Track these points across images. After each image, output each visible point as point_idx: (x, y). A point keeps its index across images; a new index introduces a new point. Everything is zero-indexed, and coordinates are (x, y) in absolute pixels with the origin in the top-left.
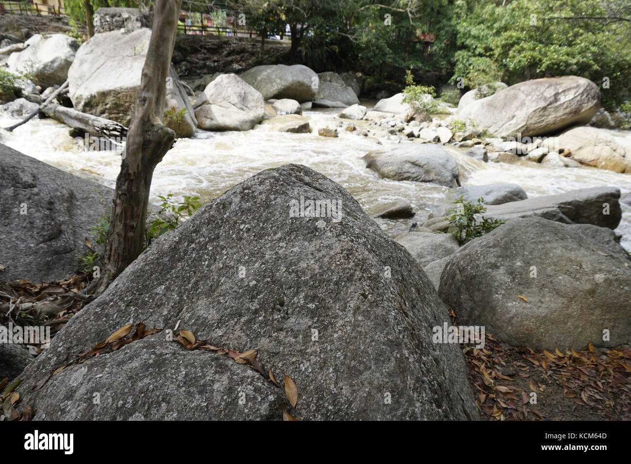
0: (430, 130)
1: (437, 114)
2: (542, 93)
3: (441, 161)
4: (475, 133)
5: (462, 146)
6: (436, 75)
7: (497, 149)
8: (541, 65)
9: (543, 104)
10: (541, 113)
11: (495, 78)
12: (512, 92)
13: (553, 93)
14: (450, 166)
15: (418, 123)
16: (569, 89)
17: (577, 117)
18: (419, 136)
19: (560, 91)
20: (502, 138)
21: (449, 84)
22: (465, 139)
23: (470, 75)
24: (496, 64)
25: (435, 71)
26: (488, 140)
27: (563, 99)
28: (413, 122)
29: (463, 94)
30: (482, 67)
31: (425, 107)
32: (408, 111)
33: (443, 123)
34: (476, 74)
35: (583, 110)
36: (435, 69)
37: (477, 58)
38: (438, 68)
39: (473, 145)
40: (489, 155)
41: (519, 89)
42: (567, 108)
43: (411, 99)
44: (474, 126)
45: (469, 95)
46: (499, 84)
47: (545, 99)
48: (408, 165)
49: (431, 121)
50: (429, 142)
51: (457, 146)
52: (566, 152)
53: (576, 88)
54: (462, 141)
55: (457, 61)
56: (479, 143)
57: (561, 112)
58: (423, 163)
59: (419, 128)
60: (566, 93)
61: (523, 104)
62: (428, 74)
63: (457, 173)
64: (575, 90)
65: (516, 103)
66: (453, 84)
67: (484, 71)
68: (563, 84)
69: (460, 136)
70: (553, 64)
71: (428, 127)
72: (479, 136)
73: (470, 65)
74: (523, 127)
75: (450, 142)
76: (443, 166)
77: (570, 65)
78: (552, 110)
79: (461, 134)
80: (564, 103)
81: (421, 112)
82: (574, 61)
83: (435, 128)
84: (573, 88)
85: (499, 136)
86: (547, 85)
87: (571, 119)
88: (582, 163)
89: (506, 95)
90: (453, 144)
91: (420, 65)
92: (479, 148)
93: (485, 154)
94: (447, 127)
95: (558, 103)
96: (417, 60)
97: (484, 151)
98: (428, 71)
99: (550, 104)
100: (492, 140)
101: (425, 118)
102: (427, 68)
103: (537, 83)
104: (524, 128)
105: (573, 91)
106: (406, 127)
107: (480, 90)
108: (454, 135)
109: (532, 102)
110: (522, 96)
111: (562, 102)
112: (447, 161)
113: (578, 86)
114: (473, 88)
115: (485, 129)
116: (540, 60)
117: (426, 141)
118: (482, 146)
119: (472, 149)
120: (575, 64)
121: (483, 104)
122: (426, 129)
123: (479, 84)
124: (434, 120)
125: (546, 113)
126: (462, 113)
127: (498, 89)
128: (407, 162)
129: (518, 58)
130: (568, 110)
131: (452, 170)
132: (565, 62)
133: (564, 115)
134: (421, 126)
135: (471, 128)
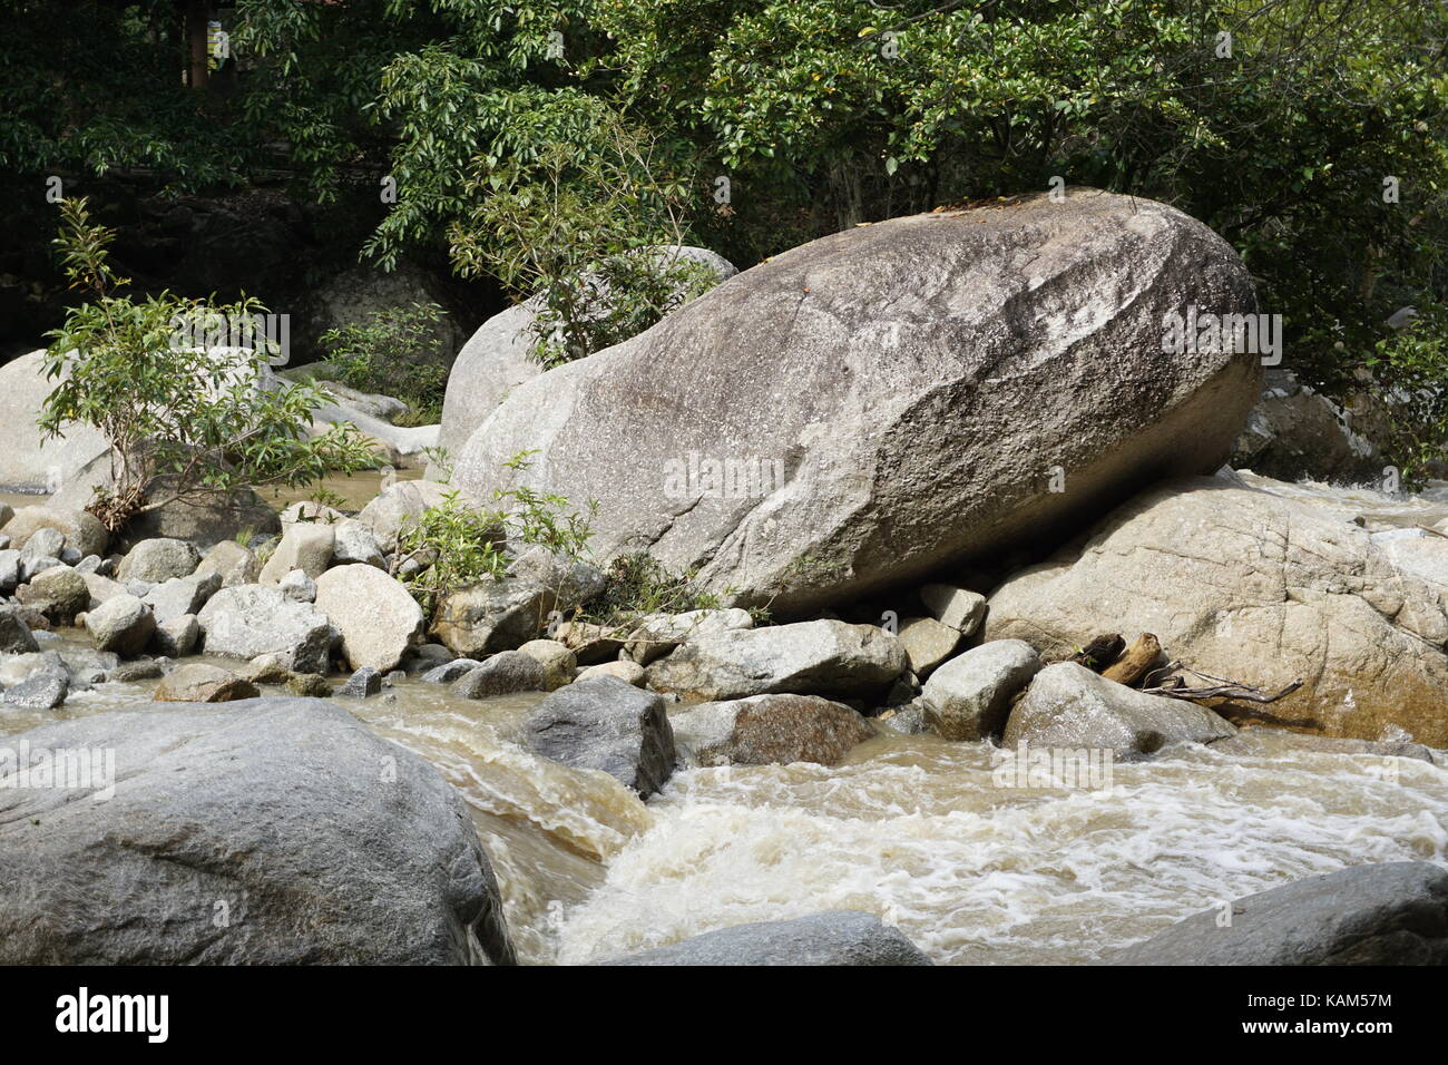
0: (266, 594)
1: (303, 477)
2: (935, 301)
3: (353, 815)
4: (571, 583)
5: (493, 686)
6: (281, 213)
7: (724, 682)
8: (905, 133)
9: (950, 369)
10: (952, 425)
11: (649, 219)
12: (762, 303)
13: (1000, 297)
14: (424, 838)
15: (182, 552)
16: (1084, 271)
17: (1154, 437)
18: (195, 644)
19: (1035, 283)
20: (744, 601)
21: (369, 269)
22: (509, 634)
23: (488, 211)
24: (641, 132)
25: (273, 184)
26: (657, 624)
27: (1059, 332)
28: (142, 550)
29: (470, 329)
30: (558, 154)
31: (213, 435)
32: (100, 474)
33: (347, 534)
34: (524, 199)
35: (1182, 390)
36: (266, 173)
37: (523, 96)
38: (281, 162)
39: (565, 672)
40: (678, 721)
41: (801, 286)
42: (1086, 383)
43: (113, 392)
44: (554, 539)
45: (505, 331)
46: (674, 254)
47: (960, 338)
48: (125, 873)
49: (274, 528)
50: (273, 678)
51: (465, 685)
52: (1134, 649)
53: (1118, 261)
54: (492, 646)
55: (400, 113)
56: (604, 652)
57: (1063, 413)
58: (233, 842)
59: (187, 588)
60: (1073, 294)
61: (837, 376)
62: (224, 207)
63: (474, 882)
64: (1117, 276)
65: (795, 376)
66: (389, 263)
67: (570, 173)
68: (1043, 238)
69: (474, 617)
70: (972, 123)
71: (252, 574)
72: (598, 602)
73: (485, 140)
74: (856, 519)
75: (411, 661)
76: (376, 845)
77: (1067, 123)
78: (1010, 399)
79: (478, 598)
80: (1069, 354)
81: (195, 474)
82: (1079, 102)
83: (296, 577)
84: (1103, 261)
85: (717, 590)
86: (954, 252)
87: (1124, 446)
88: (1232, 709)
89: (731, 326)
90: (437, 673)
91: (159, 149)
92: (605, 689)
93: (654, 719)
94: (380, 560)
95: (1040, 357)
96: (136, 119)
97: (640, 701)
98: (222, 188)
99: (994, 364)
100: (684, 620)
101: (225, 511)
102: (207, 171)
103: (894, 240)
104: (866, 528)
105: (1107, 283)
106: (96, 585)
107: (563, 303)
108: (433, 612)
109: (889, 358)
110: (824, 328)
111: (1061, 348)
112: (399, 805)
113: (1129, 249)
114: (521, 291)
115: (631, 551)
116: (895, 102)
117: (245, 673)
118: (624, 668)
119: (565, 697)
120: (1092, 119)
121: (592, 389)
122: (244, 589)
123: (557, 266)
124: (289, 516)
125: (981, 422)
126: (468, 458)
127: (679, 289)
128: (111, 848)
129: (763, 95)
130: (1100, 394)
131: (440, 867)
132: (1032, 109)
133: (1080, 427)
134: (205, 572)
135: (537, 552)
